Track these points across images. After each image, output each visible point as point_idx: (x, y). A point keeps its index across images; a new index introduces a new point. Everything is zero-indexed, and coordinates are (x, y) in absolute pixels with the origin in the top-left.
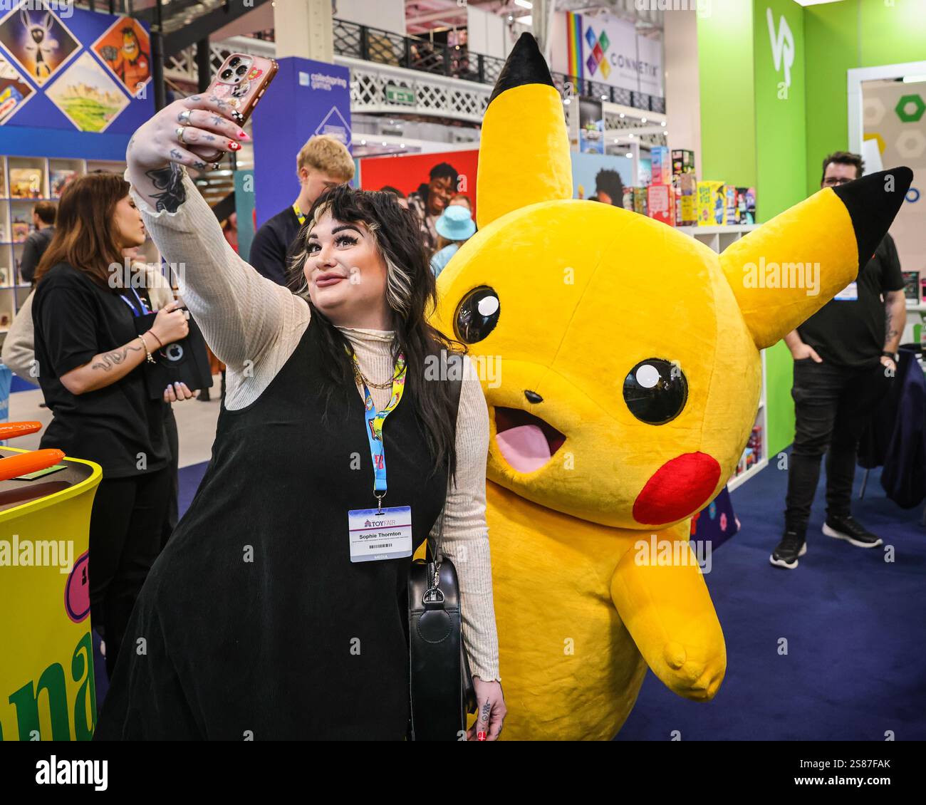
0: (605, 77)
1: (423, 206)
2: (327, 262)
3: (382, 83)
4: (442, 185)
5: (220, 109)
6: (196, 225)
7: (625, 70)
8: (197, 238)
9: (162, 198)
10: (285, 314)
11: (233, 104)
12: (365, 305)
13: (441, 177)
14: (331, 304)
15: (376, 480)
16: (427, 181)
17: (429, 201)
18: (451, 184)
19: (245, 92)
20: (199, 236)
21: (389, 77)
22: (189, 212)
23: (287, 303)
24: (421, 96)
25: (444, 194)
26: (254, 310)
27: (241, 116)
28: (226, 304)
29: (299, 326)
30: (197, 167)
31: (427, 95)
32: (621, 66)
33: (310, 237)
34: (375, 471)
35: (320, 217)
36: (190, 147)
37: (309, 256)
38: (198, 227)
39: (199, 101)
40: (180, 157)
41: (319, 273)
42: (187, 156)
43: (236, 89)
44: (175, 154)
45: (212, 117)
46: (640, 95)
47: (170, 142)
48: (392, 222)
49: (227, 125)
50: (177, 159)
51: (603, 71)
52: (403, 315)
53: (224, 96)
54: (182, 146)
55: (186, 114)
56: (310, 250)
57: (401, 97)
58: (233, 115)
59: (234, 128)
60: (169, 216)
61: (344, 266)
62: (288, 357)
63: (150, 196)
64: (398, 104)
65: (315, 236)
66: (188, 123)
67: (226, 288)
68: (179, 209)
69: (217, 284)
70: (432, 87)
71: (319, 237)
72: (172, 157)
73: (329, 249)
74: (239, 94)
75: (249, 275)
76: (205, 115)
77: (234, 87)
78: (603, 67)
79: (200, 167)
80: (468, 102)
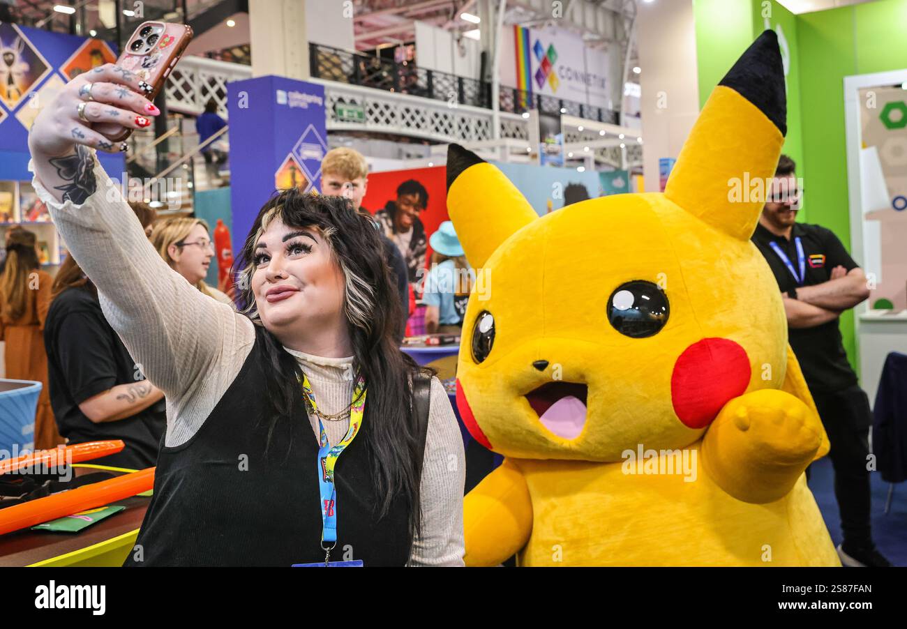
0: (554, 90)
1: (390, 223)
2: (278, 273)
3: (332, 100)
4: (410, 202)
5: (126, 80)
6: (108, 222)
7: (574, 83)
8: (110, 238)
9: (68, 190)
10: (225, 336)
11: (142, 76)
12: (321, 321)
13: (409, 193)
14: (283, 320)
15: (324, 529)
16: (394, 197)
17: (396, 219)
18: (419, 200)
19: (155, 62)
20: (113, 236)
21: (339, 95)
22: (99, 206)
23: (227, 323)
24: (371, 112)
25: (411, 211)
26: (183, 326)
27: (149, 88)
28: (149, 316)
29: (241, 348)
30: (101, 147)
31: (376, 112)
32: (570, 79)
33: (257, 247)
34: (324, 518)
35: (268, 223)
36: (95, 125)
37: (256, 269)
38: (111, 226)
39: (102, 73)
40: (83, 136)
41: (269, 287)
42: (90, 135)
43: (146, 60)
44: (76, 133)
45: (116, 90)
46: (590, 108)
47: (70, 120)
48: (349, 227)
49: (132, 98)
50: (80, 139)
51: (552, 86)
52: (366, 331)
53: (134, 68)
54: (85, 124)
55: (88, 87)
56: (257, 262)
57: (350, 114)
58: (140, 86)
59: (141, 102)
60: (74, 208)
61: (298, 278)
62: (229, 386)
63: (55, 188)
64: (348, 121)
65: (263, 246)
66: (91, 98)
67: (147, 299)
68: (88, 202)
69: (136, 292)
70: (381, 103)
71: (268, 246)
72: (74, 136)
73: (280, 259)
74: (149, 64)
75: (177, 286)
76: (107, 88)
77: (144, 58)
78: (552, 80)
79: (104, 147)
80: (418, 118)
